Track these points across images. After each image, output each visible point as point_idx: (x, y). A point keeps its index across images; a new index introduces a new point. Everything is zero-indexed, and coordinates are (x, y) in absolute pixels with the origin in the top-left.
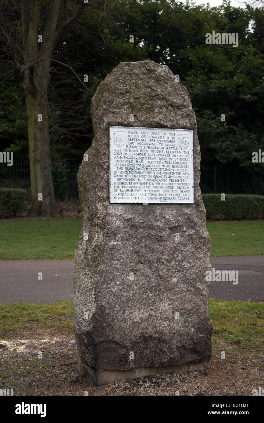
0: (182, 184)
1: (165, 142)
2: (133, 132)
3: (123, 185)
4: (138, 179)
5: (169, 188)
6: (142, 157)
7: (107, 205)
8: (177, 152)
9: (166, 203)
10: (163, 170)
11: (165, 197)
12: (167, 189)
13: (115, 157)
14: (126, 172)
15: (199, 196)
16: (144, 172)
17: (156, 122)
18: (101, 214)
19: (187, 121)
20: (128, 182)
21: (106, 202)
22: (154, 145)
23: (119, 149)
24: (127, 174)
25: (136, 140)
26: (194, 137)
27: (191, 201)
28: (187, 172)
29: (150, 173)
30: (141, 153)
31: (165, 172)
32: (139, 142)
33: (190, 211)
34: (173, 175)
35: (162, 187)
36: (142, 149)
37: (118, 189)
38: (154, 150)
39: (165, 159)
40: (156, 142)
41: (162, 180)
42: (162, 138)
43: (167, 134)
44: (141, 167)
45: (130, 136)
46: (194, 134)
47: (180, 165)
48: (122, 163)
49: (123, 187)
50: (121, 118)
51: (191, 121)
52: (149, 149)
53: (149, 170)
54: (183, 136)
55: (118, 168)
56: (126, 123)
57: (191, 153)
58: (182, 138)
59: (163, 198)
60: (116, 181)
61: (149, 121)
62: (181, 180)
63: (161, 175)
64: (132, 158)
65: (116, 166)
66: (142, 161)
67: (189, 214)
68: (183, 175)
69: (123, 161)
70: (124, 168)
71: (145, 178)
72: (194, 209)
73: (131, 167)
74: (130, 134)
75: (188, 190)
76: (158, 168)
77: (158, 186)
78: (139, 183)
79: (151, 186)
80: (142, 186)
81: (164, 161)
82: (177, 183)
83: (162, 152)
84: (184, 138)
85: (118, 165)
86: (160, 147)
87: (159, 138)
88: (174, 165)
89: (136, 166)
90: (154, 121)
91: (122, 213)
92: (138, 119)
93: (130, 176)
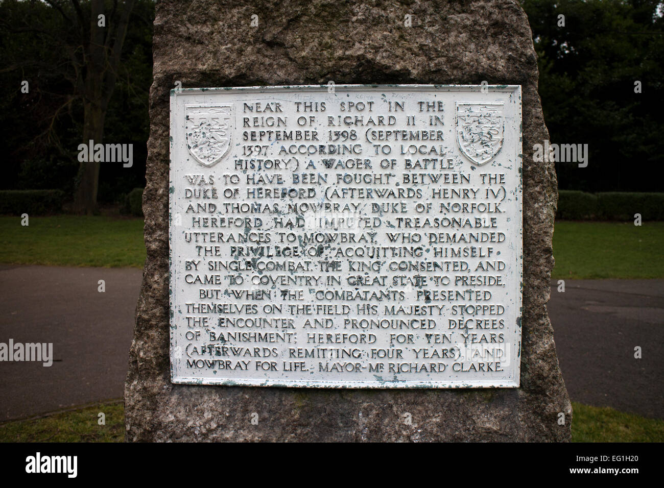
0: (470, 311)
1: (400, 137)
2: (263, 108)
3: (222, 316)
4: (284, 293)
5: (416, 325)
6: (300, 202)
7: (155, 390)
8: (451, 180)
9: (400, 385)
10: (389, 253)
11: (395, 361)
12: (406, 332)
13: (190, 208)
14: (234, 267)
15: (544, 356)
16: (308, 263)
17: (358, 57)
18: (134, 424)
19: (493, 49)
20: (244, 302)
21: (154, 380)
22: (352, 151)
23: (205, 174)
24: (236, 274)
25: (274, 136)
26: (525, 114)
27: (509, 379)
28: (493, 259)
29: (335, 265)
30: (297, 187)
31: (398, 260)
32: (287, 145)
33: (503, 419)
34: (433, 275)
35: (385, 325)
36: (300, 173)
37: (203, 331)
38: (351, 173)
39: (399, 208)
40: (361, 141)
41: (387, 296)
42: (386, 122)
43: (405, 107)
44: (297, 244)
45: (251, 123)
46: (525, 104)
47: (467, 232)
48: (217, 231)
49: (221, 321)
50: (215, 53)
51: (511, 49)
52: (328, 171)
53: (330, 255)
54: (476, 111)
55: (203, 251)
56: (229, 72)
57: (514, 180)
58: (470, 120)
59: (386, 368)
60: (196, 300)
61: (329, 60)
62: (470, 292)
63: (382, 273)
64: (256, 209)
65: (193, 244)
66: (298, 220)
67: (496, 432)
68: (477, 274)
69: (223, 220)
70: (225, 249)
71: (314, 287)
72: (521, 410)
73: (255, 246)
74: (251, 116)
75: (498, 333)
76: (369, 245)
77: (368, 319)
78: (285, 309)
79: (339, 321)
80: (299, 321)
81: (393, 218)
82: (449, 305)
83: (384, 179)
84: (483, 120)
85: (201, 238)
86: (376, 161)
87: (371, 126)
88: (437, 232)
89: (275, 240)
90: (349, 58)
91: (214, 425)
92: (286, 55)
93: (249, 279)
